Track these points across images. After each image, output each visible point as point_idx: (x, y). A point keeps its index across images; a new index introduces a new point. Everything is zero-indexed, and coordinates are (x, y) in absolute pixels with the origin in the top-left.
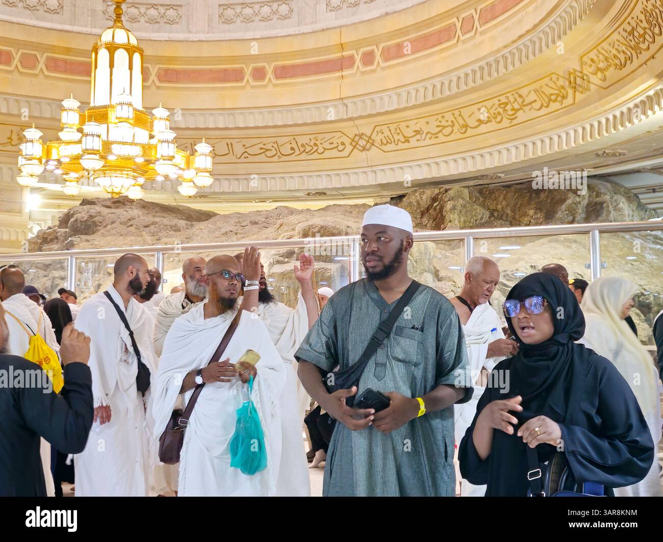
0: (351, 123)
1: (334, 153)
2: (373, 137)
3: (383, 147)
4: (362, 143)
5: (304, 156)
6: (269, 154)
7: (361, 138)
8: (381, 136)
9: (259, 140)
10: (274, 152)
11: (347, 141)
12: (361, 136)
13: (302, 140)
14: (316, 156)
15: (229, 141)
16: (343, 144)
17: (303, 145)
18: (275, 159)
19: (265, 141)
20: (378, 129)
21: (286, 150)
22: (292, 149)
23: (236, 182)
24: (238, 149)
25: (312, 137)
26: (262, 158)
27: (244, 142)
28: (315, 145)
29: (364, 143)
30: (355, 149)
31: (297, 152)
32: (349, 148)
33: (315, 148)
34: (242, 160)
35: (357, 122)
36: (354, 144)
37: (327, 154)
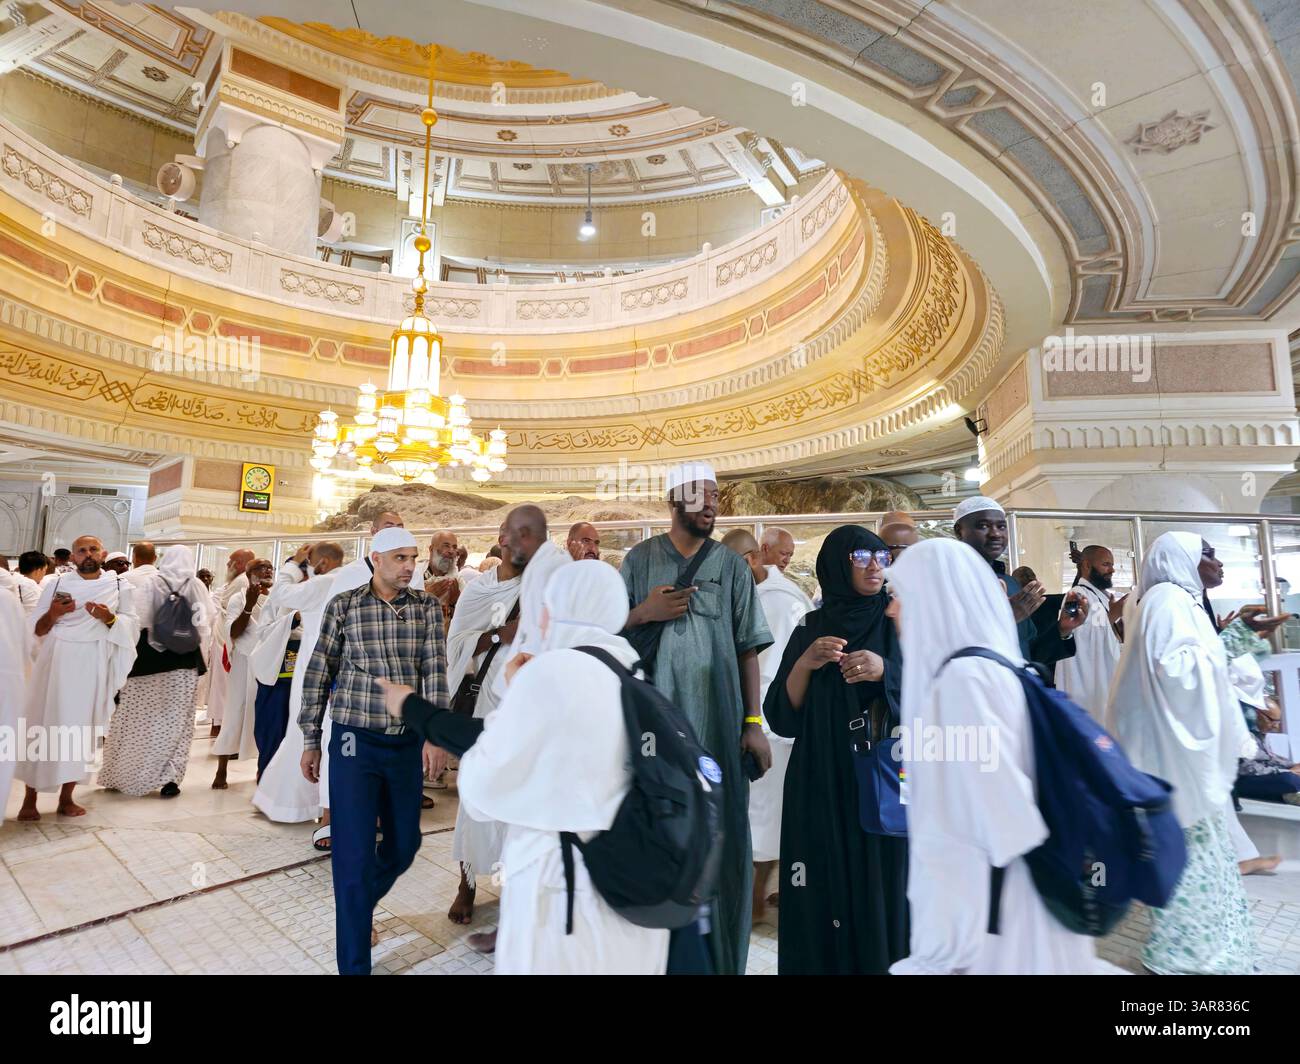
0: (643, 417)
1: (626, 446)
2: (665, 430)
3: (674, 441)
4: (654, 436)
5: (596, 448)
6: (561, 445)
7: (652, 432)
8: (671, 430)
9: (551, 432)
10: (567, 443)
11: (639, 435)
12: (652, 430)
13: (595, 432)
14: (608, 448)
15: (523, 432)
16: (635, 437)
17: (596, 438)
18: (568, 450)
19: (557, 432)
20: (669, 423)
21: (579, 441)
22: (585, 440)
23: (528, 472)
24: (532, 440)
25: (604, 429)
26: (555, 449)
27: (538, 433)
28: (608, 437)
29: (656, 436)
30: (647, 444)
31: (590, 444)
32: (641, 441)
33: (608, 440)
34: (536, 450)
35: (650, 416)
36: (645, 437)
37: (620, 446)
